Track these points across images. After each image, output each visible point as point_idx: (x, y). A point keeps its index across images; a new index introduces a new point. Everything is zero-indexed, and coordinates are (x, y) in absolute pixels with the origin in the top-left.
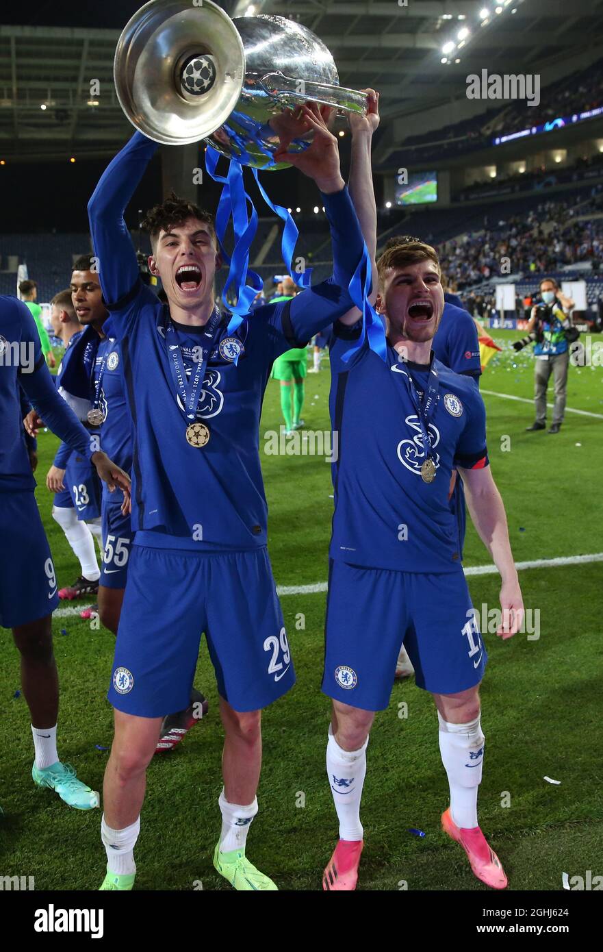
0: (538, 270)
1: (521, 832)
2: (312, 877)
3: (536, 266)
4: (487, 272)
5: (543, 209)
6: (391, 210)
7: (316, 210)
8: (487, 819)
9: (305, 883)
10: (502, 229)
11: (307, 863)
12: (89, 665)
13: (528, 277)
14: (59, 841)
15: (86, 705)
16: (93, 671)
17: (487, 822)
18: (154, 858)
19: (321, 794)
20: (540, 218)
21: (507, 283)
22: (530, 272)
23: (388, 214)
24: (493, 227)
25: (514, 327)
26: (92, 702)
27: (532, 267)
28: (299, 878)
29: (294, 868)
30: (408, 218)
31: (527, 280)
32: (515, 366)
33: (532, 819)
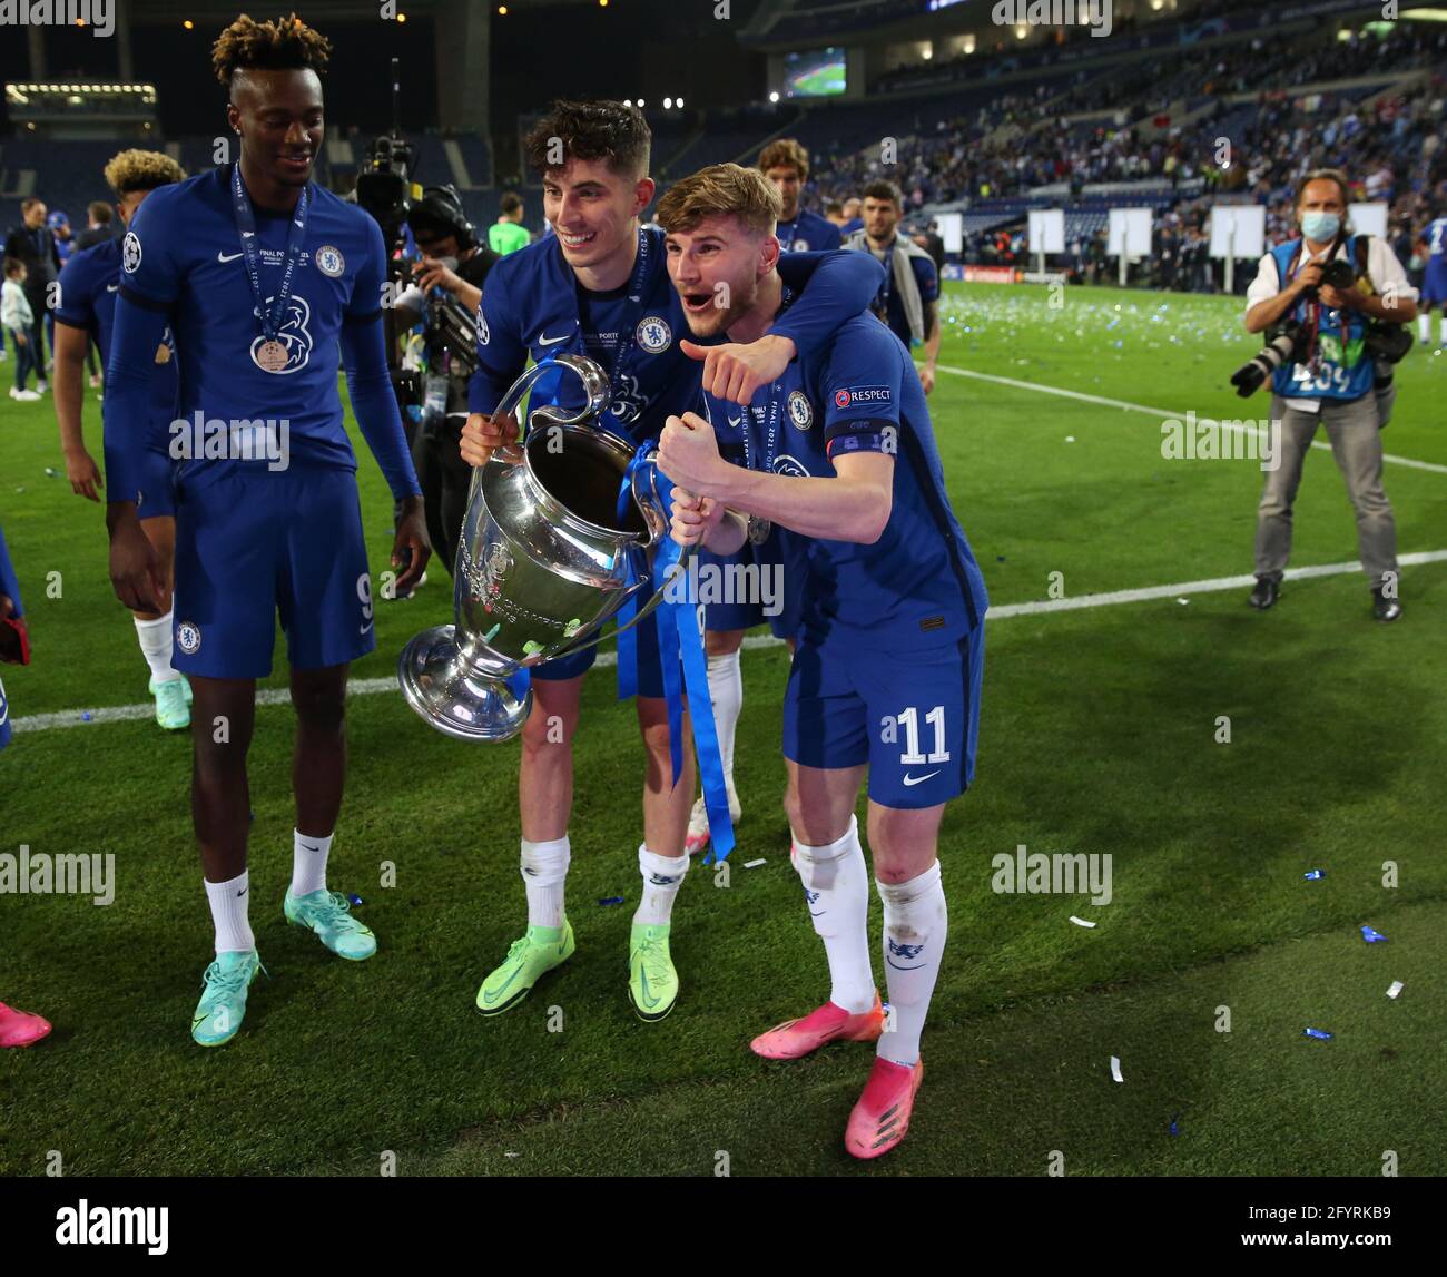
0: (992, 194)
1: (1044, 1000)
2: (733, 1082)
3: (990, 189)
4: (917, 196)
5: (1000, 106)
6: (779, 105)
7: (667, 103)
8: (991, 982)
9: (723, 1090)
10: (940, 134)
11: (724, 1061)
12: (361, 771)
13: (980, 205)
14: (330, 1044)
15: (359, 832)
16: (367, 779)
17: (992, 987)
18: (483, 1063)
19: (737, 955)
20: (996, 119)
21: (949, 212)
22: (981, 198)
23: (774, 110)
24: (928, 132)
25: (960, 276)
26: (369, 827)
27: (985, 190)
28: (714, 1084)
29: (707, 1068)
30: (802, 117)
31: (977, 209)
32: (967, 330)
33: (1057, 980)
